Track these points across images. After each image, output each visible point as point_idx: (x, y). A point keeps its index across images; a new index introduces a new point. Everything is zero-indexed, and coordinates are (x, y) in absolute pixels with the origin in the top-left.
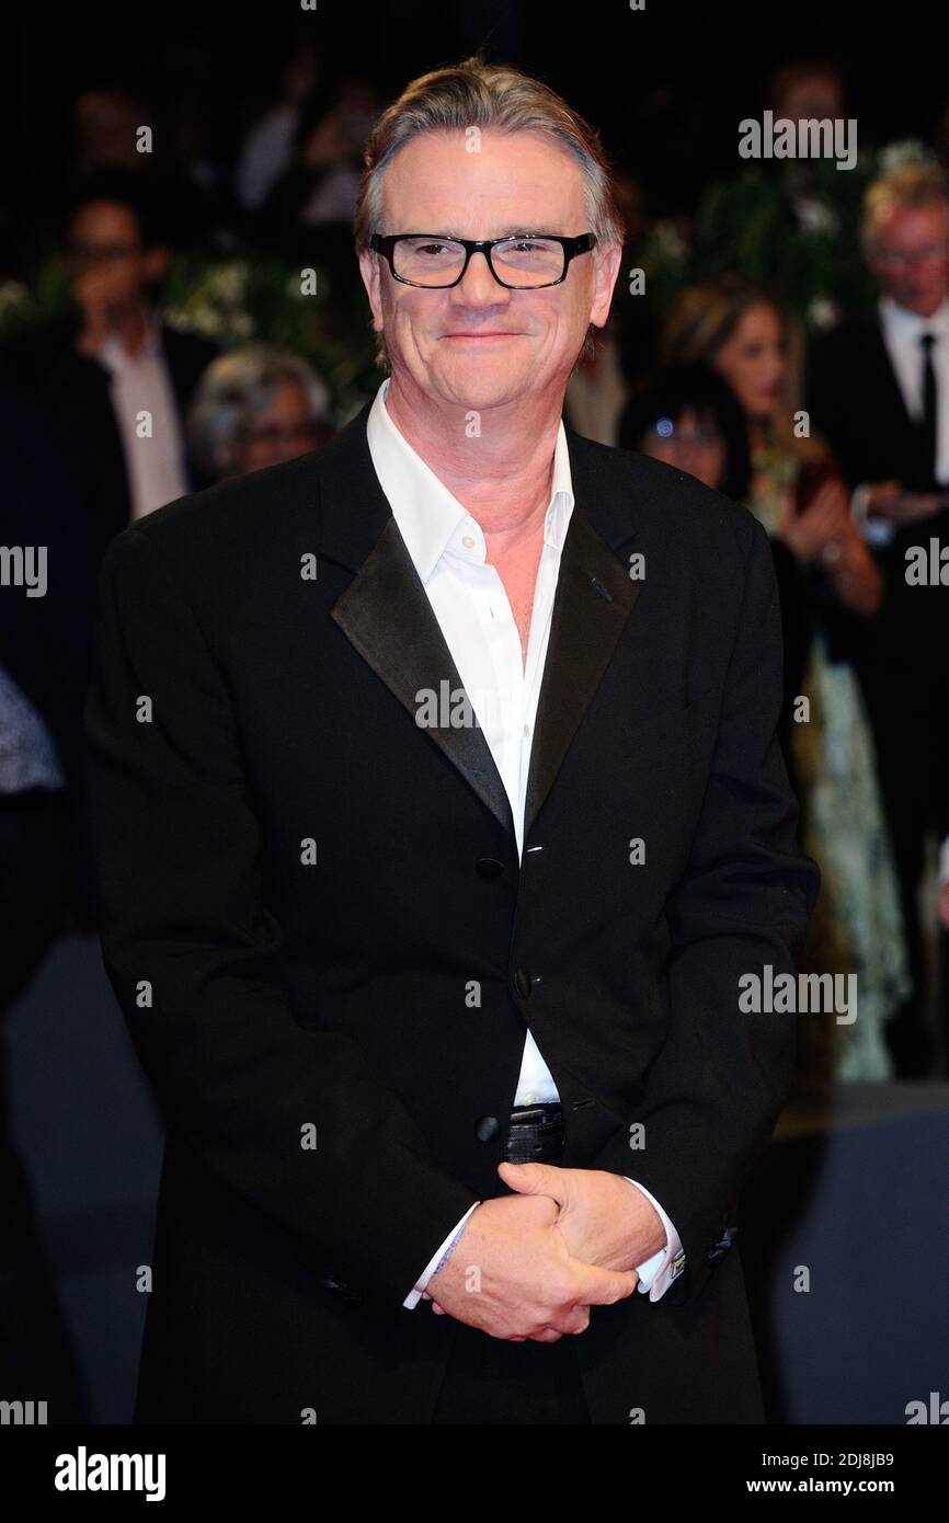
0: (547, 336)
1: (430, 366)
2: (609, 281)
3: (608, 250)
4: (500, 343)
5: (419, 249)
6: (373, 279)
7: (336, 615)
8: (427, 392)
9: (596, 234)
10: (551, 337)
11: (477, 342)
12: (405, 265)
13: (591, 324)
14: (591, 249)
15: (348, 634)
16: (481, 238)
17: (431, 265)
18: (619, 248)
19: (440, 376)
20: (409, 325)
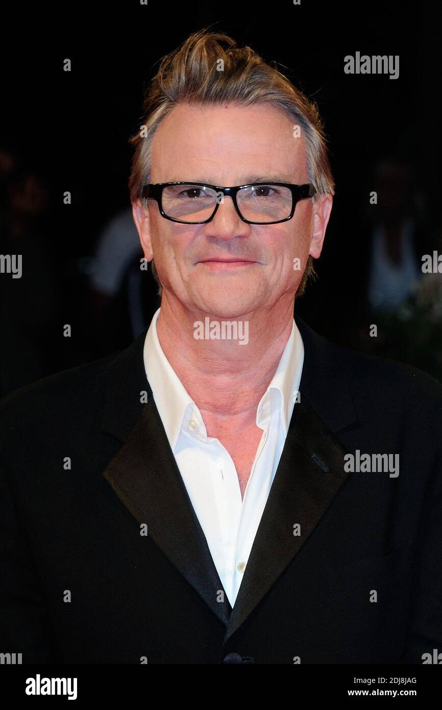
0: (275, 266)
1: (188, 285)
2: (323, 223)
3: (323, 200)
4: (241, 268)
5: (182, 193)
6: (143, 223)
7: (106, 474)
8: (187, 306)
9: (315, 185)
10: (278, 267)
11: (224, 265)
12: (170, 207)
13: (310, 256)
14: (311, 197)
15: (114, 487)
16: (229, 184)
17: (190, 206)
18: (331, 198)
19: (196, 293)
20: (173, 254)
